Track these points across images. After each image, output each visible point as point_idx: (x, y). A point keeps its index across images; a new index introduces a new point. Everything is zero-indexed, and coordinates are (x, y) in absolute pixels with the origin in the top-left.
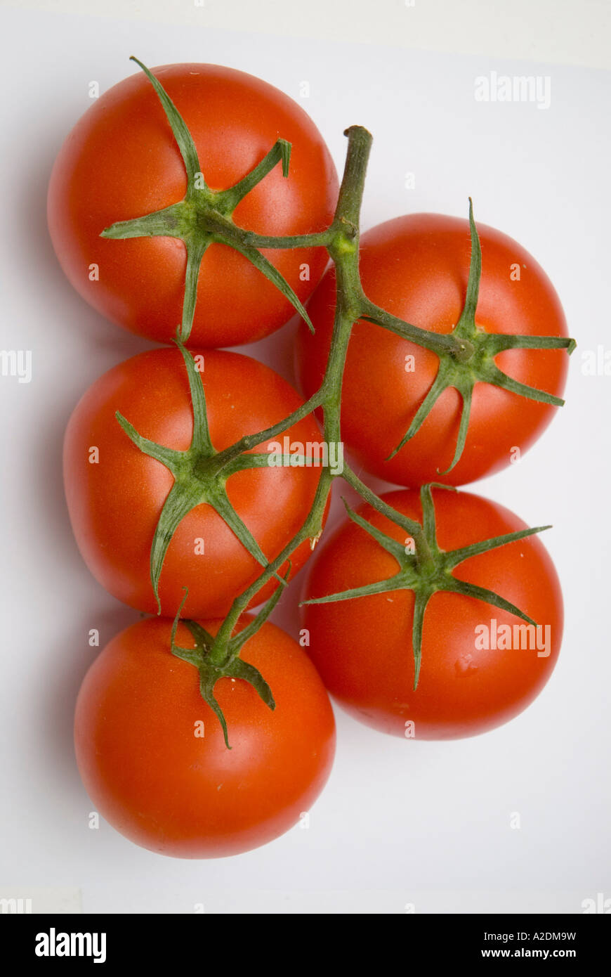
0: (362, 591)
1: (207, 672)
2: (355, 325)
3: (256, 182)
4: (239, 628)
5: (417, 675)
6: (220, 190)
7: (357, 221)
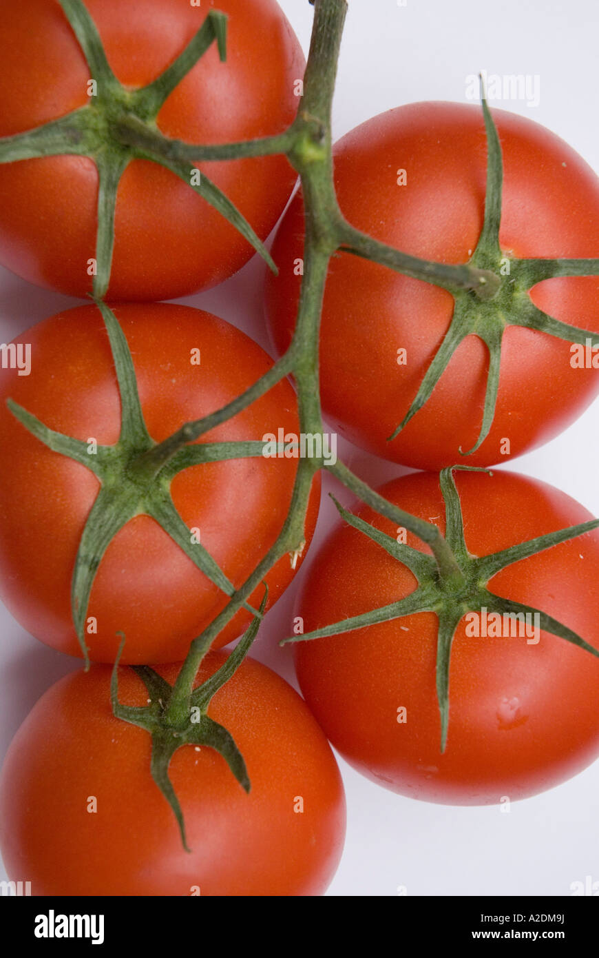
0: (367, 618)
1: (162, 740)
2: (332, 259)
3: (185, 72)
4: (202, 677)
5: (445, 732)
6: (137, 87)
7: (327, 116)
